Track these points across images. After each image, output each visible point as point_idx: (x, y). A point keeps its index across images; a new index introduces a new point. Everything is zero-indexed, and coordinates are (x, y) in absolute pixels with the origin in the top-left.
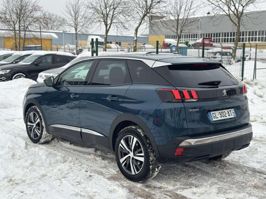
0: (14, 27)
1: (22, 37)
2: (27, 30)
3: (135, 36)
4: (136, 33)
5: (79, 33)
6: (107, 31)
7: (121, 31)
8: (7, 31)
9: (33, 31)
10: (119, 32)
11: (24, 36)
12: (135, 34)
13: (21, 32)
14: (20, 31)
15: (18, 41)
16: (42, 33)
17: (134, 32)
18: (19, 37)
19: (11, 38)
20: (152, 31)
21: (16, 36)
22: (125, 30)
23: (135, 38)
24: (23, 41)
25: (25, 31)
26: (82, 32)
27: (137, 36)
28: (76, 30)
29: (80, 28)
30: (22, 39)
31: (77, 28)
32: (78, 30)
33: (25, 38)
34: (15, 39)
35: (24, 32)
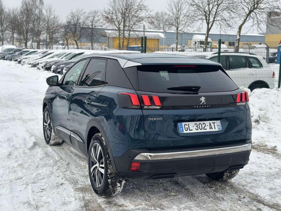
0: (118, 27)
1: (126, 37)
2: (132, 30)
3: (238, 34)
4: (240, 32)
5: (180, 32)
6: (209, 30)
7: (225, 30)
8: (113, 31)
9: (137, 31)
10: (222, 30)
11: (128, 36)
12: (238, 32)
13: (125, 32)
14: (124, 30)
15: (121, 41)
16: (145, 33)
17: (237, 30)
18: (123, 37)
19: (116, 38)
20: (259, 29)
21: (121, 36)
22: (229, 28)
23: (238, 37)
24: (127, 41)
25: (130, 31)
26: (183, 32)
27: (241, 34)
28: (177, 29)
29: (182, 27)
30: (126, 39)
31: (179, 27)
32: (180, 29)
33: (129, 38)
34: (119, 39)
35: (128, 32)
